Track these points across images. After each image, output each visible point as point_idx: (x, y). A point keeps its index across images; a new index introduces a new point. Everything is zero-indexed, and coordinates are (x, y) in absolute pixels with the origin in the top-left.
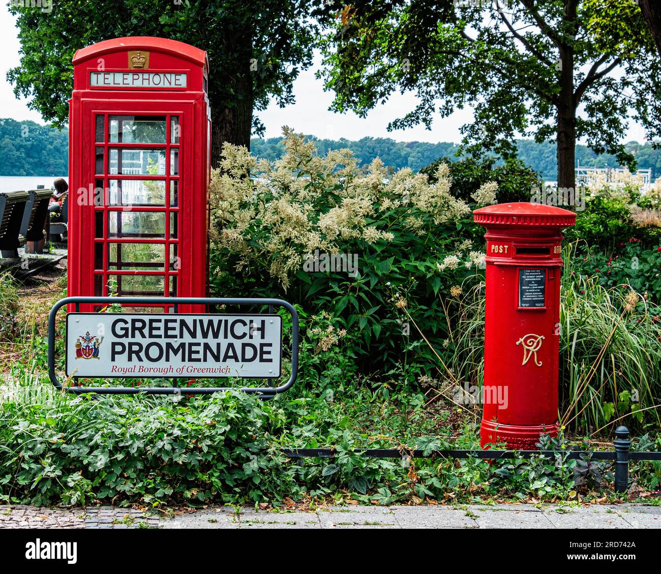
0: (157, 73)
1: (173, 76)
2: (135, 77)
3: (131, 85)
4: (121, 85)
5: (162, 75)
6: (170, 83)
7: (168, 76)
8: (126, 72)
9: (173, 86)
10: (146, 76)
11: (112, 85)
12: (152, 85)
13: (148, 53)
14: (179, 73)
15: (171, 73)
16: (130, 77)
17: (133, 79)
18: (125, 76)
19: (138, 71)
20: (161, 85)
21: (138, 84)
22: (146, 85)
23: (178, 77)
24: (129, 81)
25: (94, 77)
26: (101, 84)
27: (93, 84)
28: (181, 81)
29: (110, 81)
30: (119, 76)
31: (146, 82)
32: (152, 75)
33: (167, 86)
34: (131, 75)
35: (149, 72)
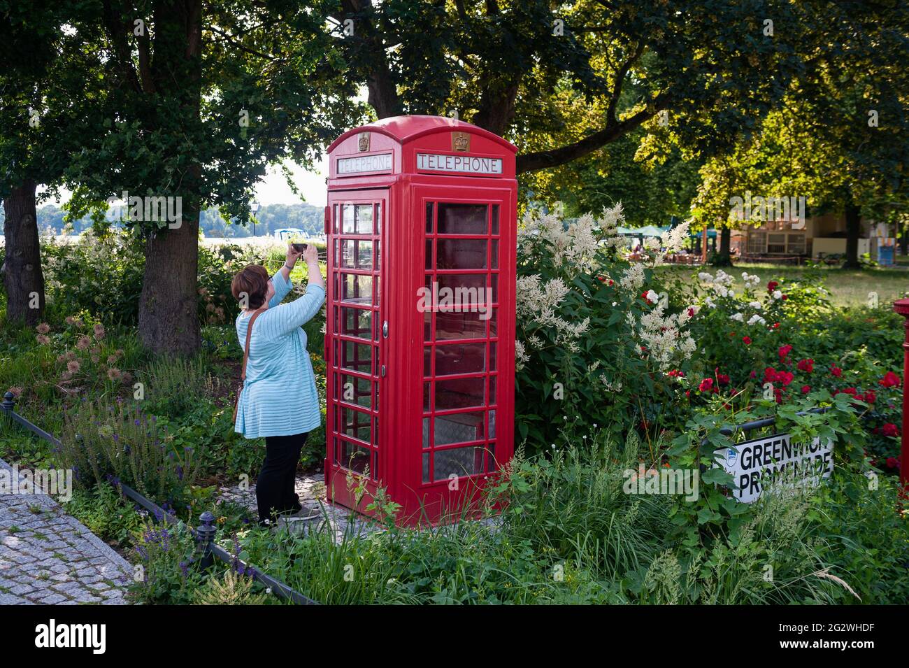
0: (476, 157)
1: (490, 160)
2: (458, 161)
3: (453, 170)
4: (445, 170)
5: (480, 160)
6: (488, 169)
7: (486, 160)
8: (449, 154)
9: (490, 172)
10: (467, 159)
11: (436, 169)
12: (472, 171)
13: (469, 135)
14: (494, 158)
15: (488, 157)
16: (452, 160)
17: (456, 163)
18: (449, 160)
19: (459, 154)
20: (480, 171)
21: (460, 168)
22: (467, 170)
23: (494, 163)
24: (452, 165)
25: (419, 158)
26: (426, 167)
27: (419, 166)
28: (497, 167)
29: (434, 164)
30: (443, 159)
31: (467, 166)
32: (472, 159)
33: (485, 171)
34: (453, 158)
35: (469, 156)
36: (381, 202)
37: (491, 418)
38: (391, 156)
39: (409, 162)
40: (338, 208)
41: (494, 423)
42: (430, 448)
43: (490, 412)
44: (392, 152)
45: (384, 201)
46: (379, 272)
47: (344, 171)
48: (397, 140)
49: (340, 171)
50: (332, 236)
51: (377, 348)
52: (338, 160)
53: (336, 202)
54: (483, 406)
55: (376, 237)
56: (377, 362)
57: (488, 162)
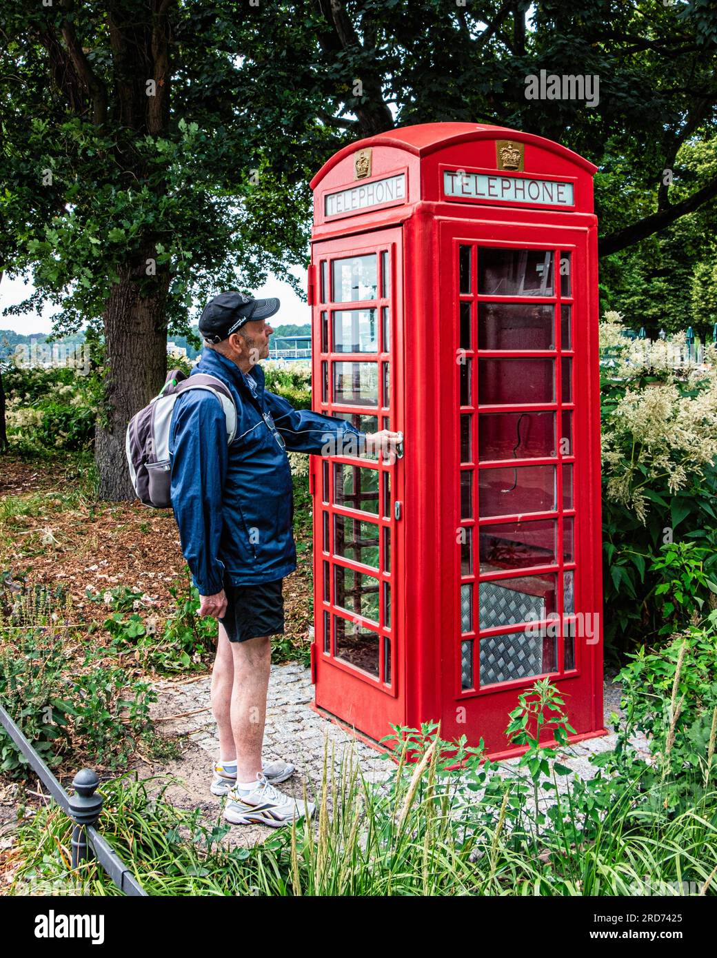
0: (534, 180)
1: (555, 185)
2: (506, 184)
3: (499, 198)
4: (487, 197)
5: (540, 184)
6: (551, 198)
7: (548, 185)
8: (492, 175)
9: (555, 202)
10: (520, 184)
11: (474, 196)
12: (528, 200)
13: (522, 146)
14: (561, 182)
15: (551, 180)
16: (497, 183)
17: (503, 188)
18: (493, 182)
19: (509, 174)
20: (539, 201)
21: (509, 196)
22: (520, 199)
23: (561, 189)
24: (497, 190)
25: (447, 179)
26: (458, 193)
27: (448, 191)
28: (565, 195)
29: (470, 189)
30: (483, 182)
31: (520, 193)
32: (527, 183)
33: (547, 201)
34: (499, 180)
35: (523, 178)
36: (389, 248)
37: (568, 584)
38: (403, 178)
39: (431, 186)
40: (327, 265)
41: (571, 592)
42: (472, 633)
43: (565, 575)
44: (405, 171)
45: (394, 246)
46: (388, 355)
47: (335, 212)
48: (413, 152)
49: (329, 213)
50: (319, 307)
51: (387, 473)
52: (326, 197)
53: (323, 257)
54: (555, 565)
55: (383, 302)
56: (388, 494)
57: (553, 188)
